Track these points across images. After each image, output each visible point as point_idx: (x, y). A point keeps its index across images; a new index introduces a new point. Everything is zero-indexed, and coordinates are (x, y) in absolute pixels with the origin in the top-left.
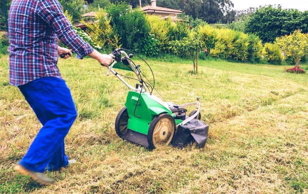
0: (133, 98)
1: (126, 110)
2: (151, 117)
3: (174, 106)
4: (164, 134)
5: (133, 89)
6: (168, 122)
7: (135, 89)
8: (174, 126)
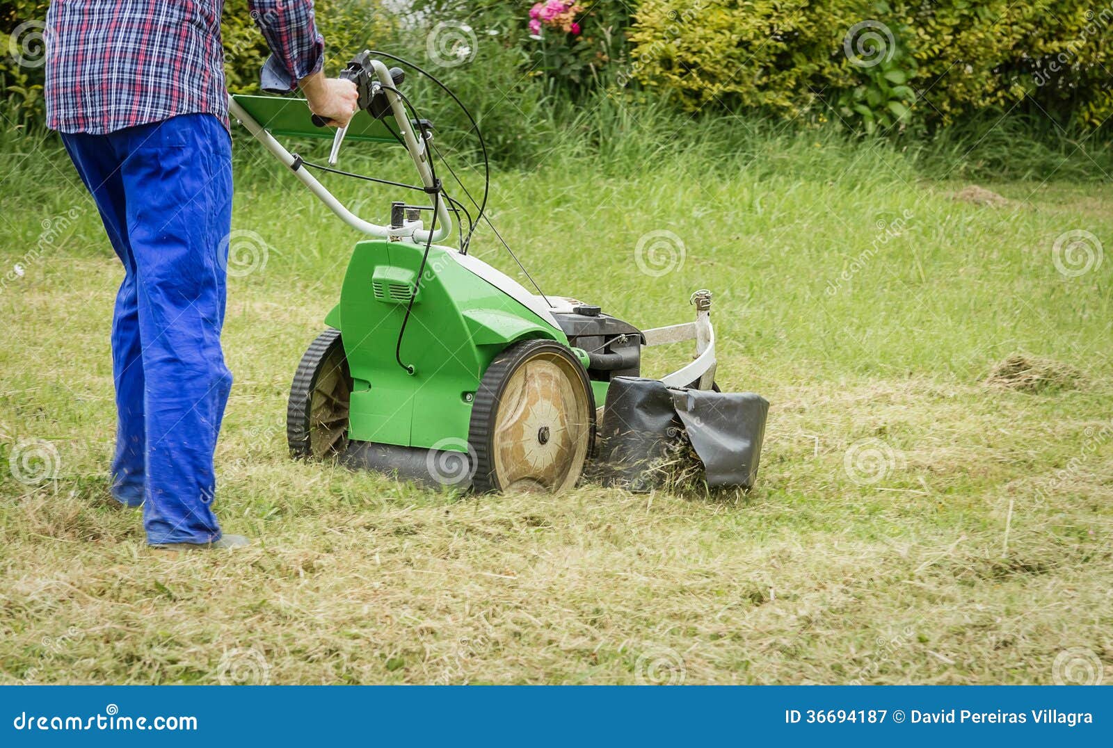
0: (382, 272)
1: (338, 341)
2: (478, 357)
3: (578, 311)
4: (543, 440)
5: (381, 230)
6: (559, 384)
7: (387, 229)
8: (585, 410)
